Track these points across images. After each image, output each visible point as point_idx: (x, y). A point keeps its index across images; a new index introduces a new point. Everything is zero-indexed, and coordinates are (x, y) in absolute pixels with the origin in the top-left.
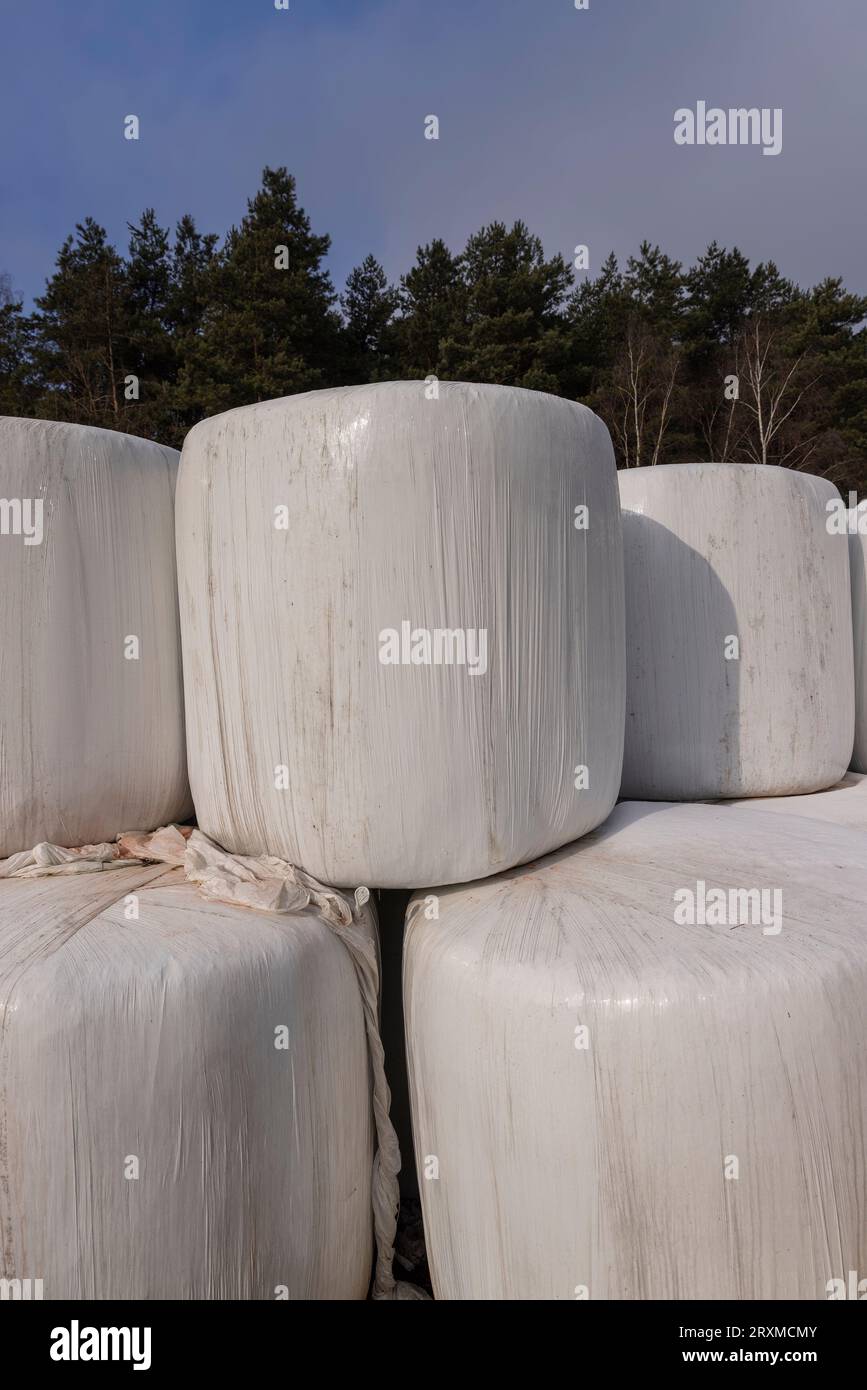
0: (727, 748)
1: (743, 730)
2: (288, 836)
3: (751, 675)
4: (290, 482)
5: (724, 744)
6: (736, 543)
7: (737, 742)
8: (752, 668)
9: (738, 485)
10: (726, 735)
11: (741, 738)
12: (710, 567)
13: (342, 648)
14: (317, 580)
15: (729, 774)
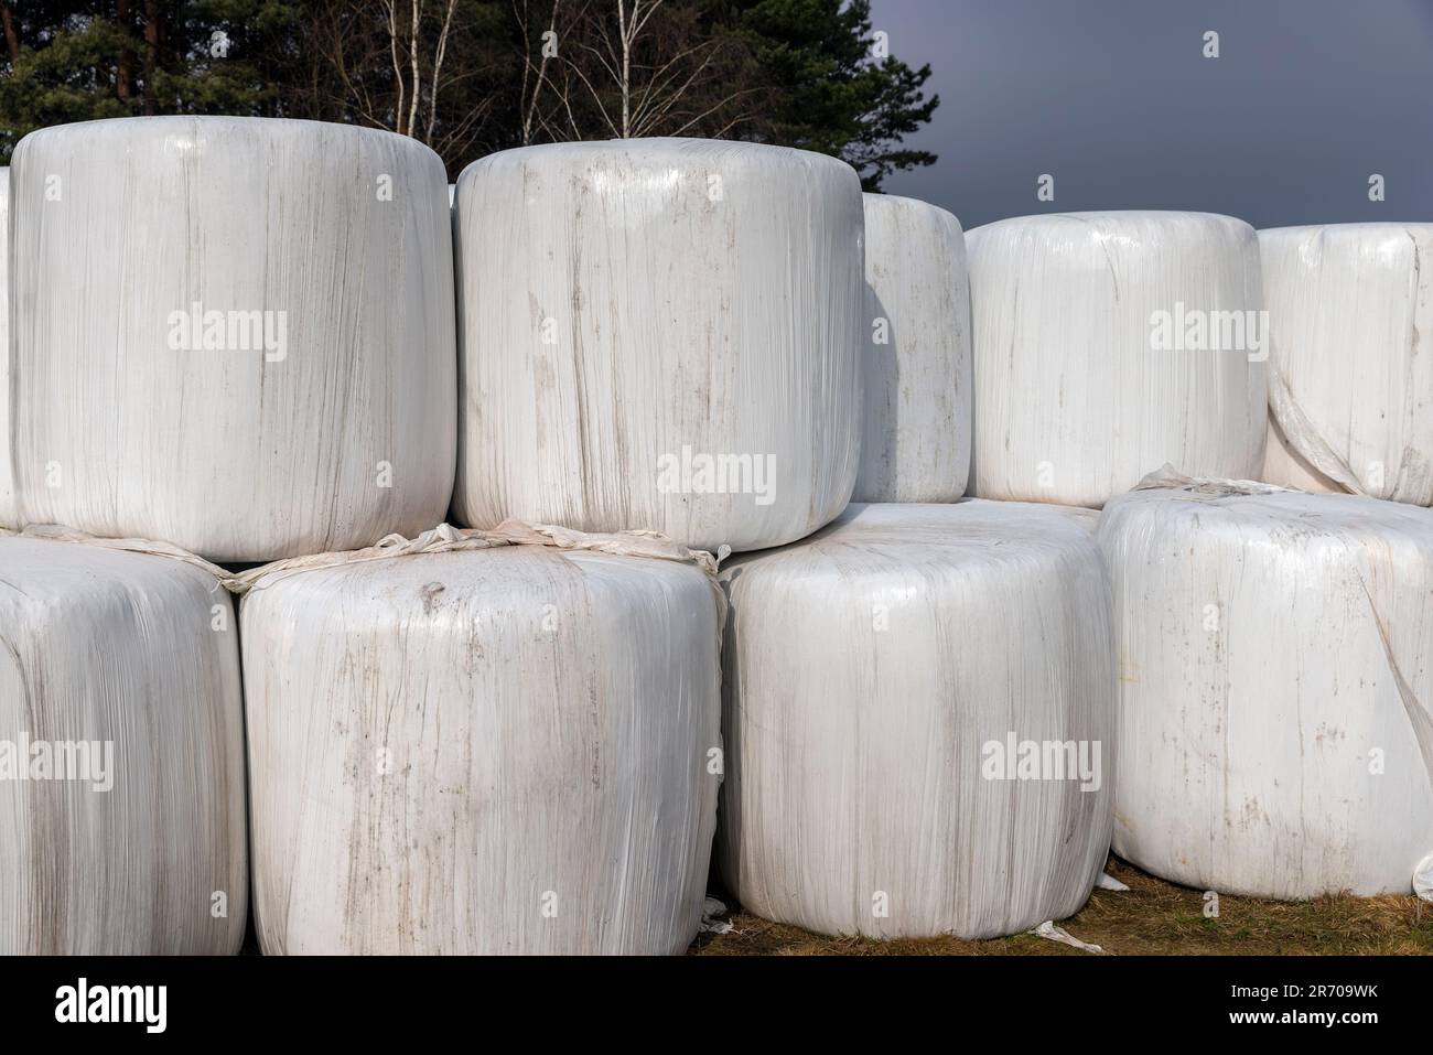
0: (887, 462)
1: (899, 446)
2: (655, 511)
3: (907, 395)
4: (675, 221)
5: (885, 459)
6: (895, 274)
7: (895, 456)
8: (907, 389)
9: (895, 216)
10: (887, 451)
11: (898, 453)
12: (875, 296)
13: (719, 357)
14: (699, 303)
15: (887, 486)
